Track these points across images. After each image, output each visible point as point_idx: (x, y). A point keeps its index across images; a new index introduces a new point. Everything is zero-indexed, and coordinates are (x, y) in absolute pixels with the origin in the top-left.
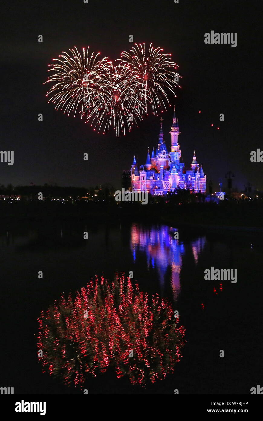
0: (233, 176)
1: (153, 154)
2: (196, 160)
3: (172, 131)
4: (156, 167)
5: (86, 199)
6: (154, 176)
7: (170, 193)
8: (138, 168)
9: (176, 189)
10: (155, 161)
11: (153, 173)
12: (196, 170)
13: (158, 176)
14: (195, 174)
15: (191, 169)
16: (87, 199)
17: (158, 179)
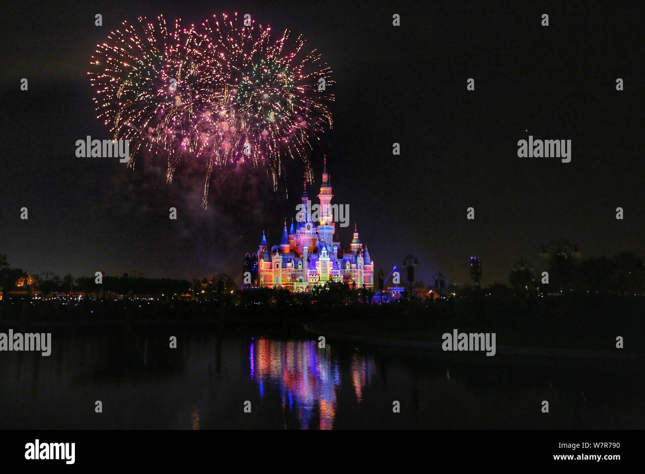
0: (416, 262)
1: (292, 228)
2: (357, 238)
3: (321, 193)
4: (297, 248)
5: (187, 297)
6: (293, 262)
7: (317, 288)
8: (269, 249)
9: (327, 282)
10: (295, 238)
11: (292, 257)
12: (358, 253)
13: (300, 262)
14: (356, 259)
15: (351, 252)
16: (190, 298)
17: (300, 267)
